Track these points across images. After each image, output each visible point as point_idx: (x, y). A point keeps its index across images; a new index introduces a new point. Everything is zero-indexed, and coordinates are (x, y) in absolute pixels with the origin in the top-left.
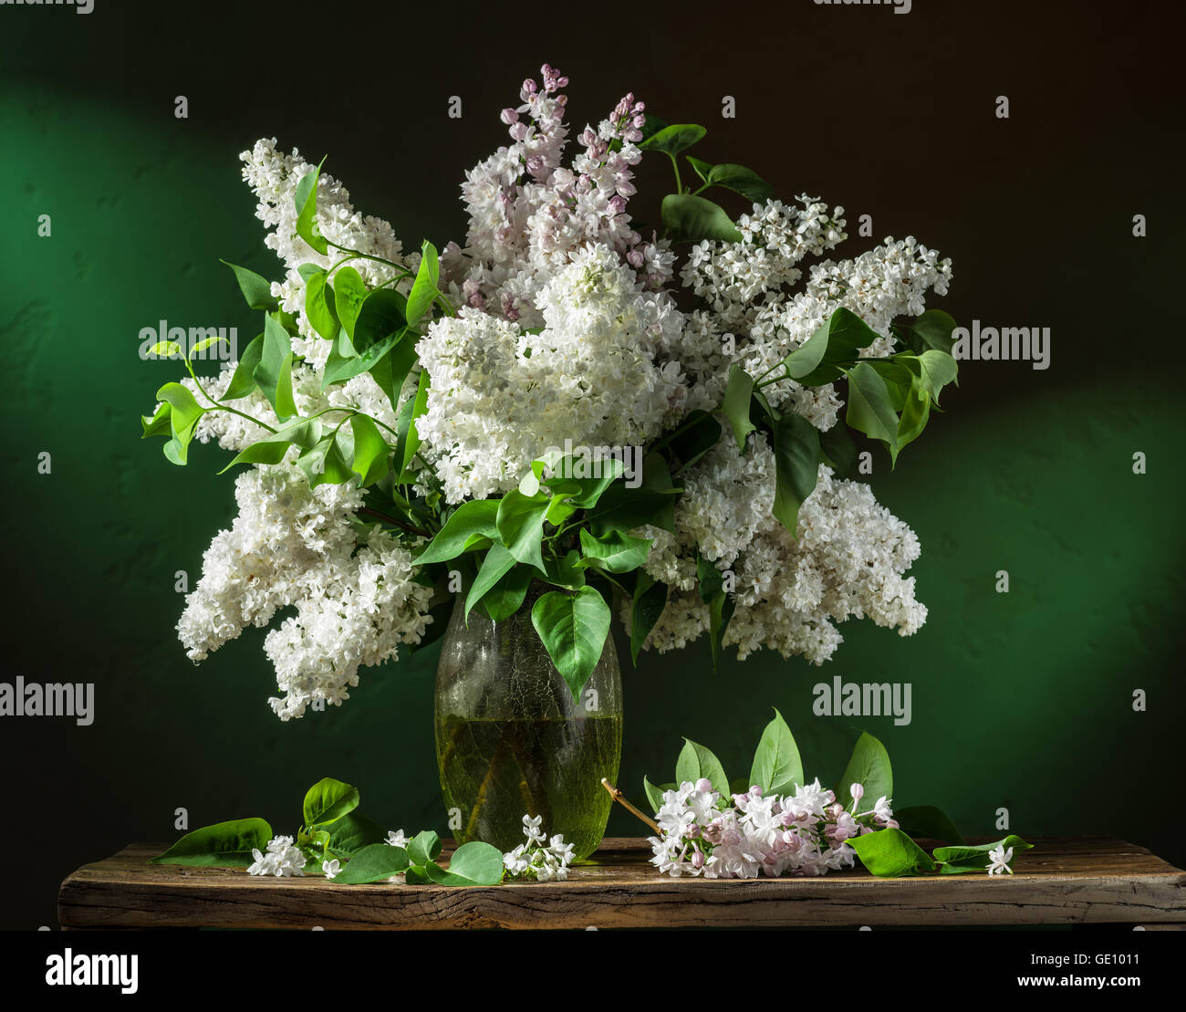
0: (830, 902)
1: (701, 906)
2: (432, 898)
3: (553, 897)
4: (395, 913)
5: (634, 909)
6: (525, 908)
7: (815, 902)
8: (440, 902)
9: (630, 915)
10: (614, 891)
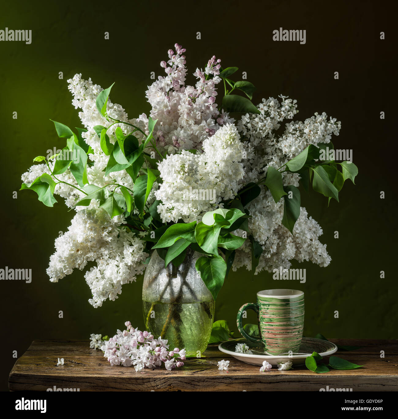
0: (310, 382)
1: (260, 384)
2: (155, 381)
3: (202, 380)
4: (141, 386)
5: (233, 385)
6: (191, 384)
7: (304, 383)
8: (158, 382)
9: (232, 387)
10: (226, 378)
